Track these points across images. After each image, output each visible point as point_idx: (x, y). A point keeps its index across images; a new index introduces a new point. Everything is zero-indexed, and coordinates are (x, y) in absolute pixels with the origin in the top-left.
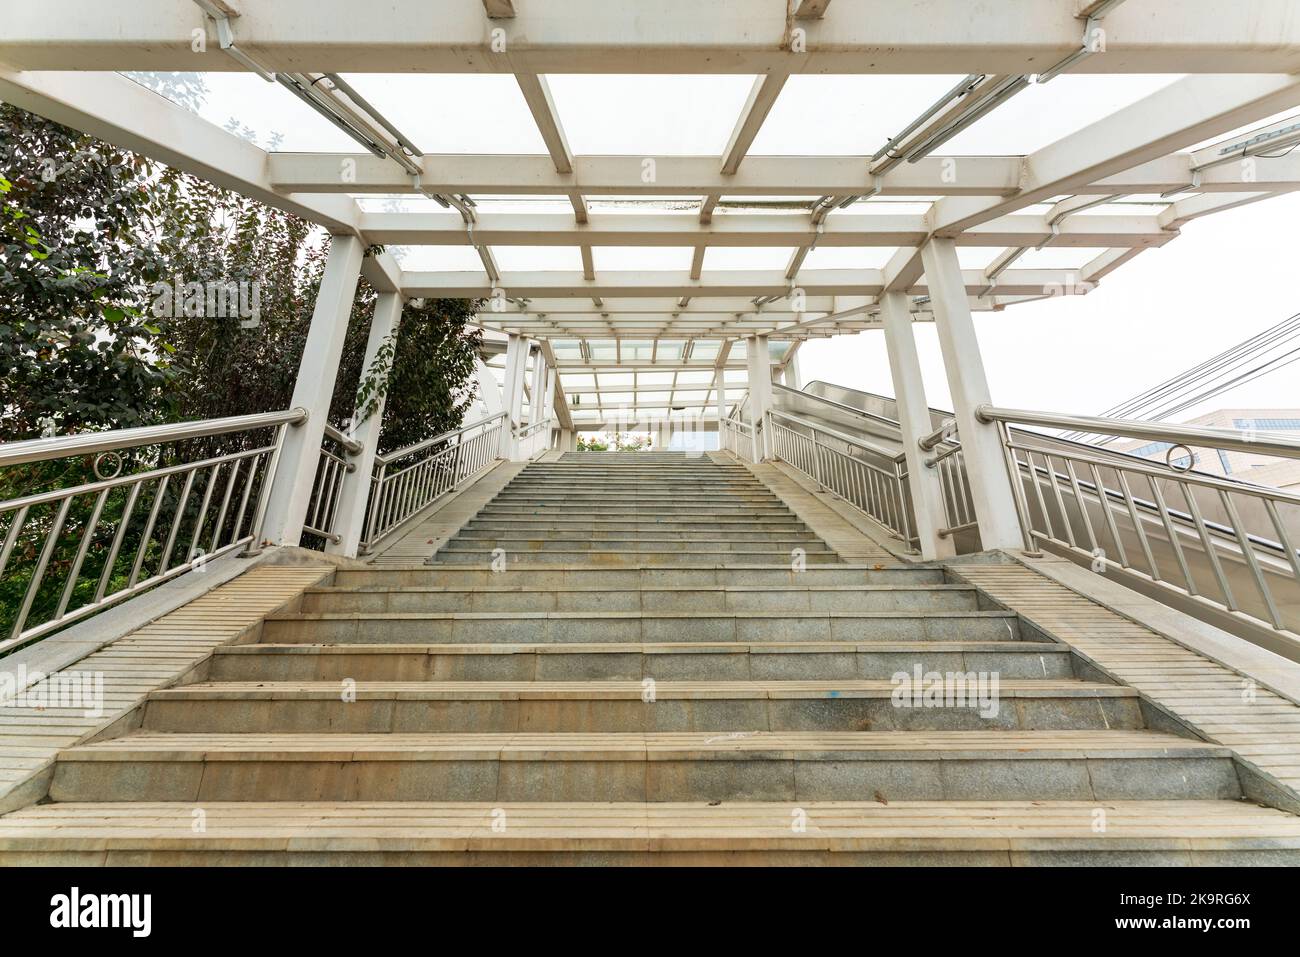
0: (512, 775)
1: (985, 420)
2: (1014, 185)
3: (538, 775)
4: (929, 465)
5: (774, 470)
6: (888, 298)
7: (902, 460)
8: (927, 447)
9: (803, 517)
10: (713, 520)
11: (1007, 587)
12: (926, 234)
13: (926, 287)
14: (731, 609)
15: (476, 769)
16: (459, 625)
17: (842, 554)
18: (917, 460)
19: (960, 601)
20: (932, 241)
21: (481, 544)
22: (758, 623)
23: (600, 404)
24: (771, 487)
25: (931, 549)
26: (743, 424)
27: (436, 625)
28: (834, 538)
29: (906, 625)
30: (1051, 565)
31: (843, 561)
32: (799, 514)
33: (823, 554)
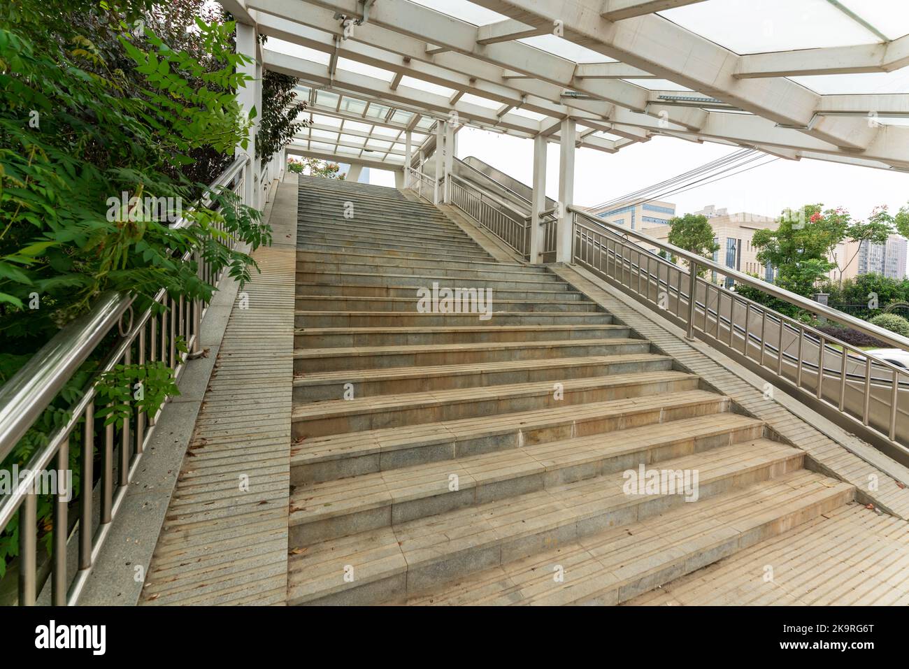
0: (448, 320)
1: (569, 211)
2: (607, 116)
3: (455, 320)
4: (541, 224)
5: (451, 211)
6: (540, 137)
7: (529, 220)
8: (541, 216)
9: (477, 241)
10: (432, 237)
11: (566, 275)
12: (566, 115)
13: (560, 137)
14: (479, 277)
15: (438, 318)
16: (385, 279)
17: (498, 259)
18: (536, 221)
19: (551, 279)
20: (568, 120)
21: (317, 240)
22: (493, 283)
23: (310, 136)
24: (454, 221)
25: (535, 259)
26: (423, 174)
27: (375, 278)
28: (492, 251)
29: (538, 285)
30: (578, 269)
31: (498, 262)
32: (473, 238)
33: (489, 258)
